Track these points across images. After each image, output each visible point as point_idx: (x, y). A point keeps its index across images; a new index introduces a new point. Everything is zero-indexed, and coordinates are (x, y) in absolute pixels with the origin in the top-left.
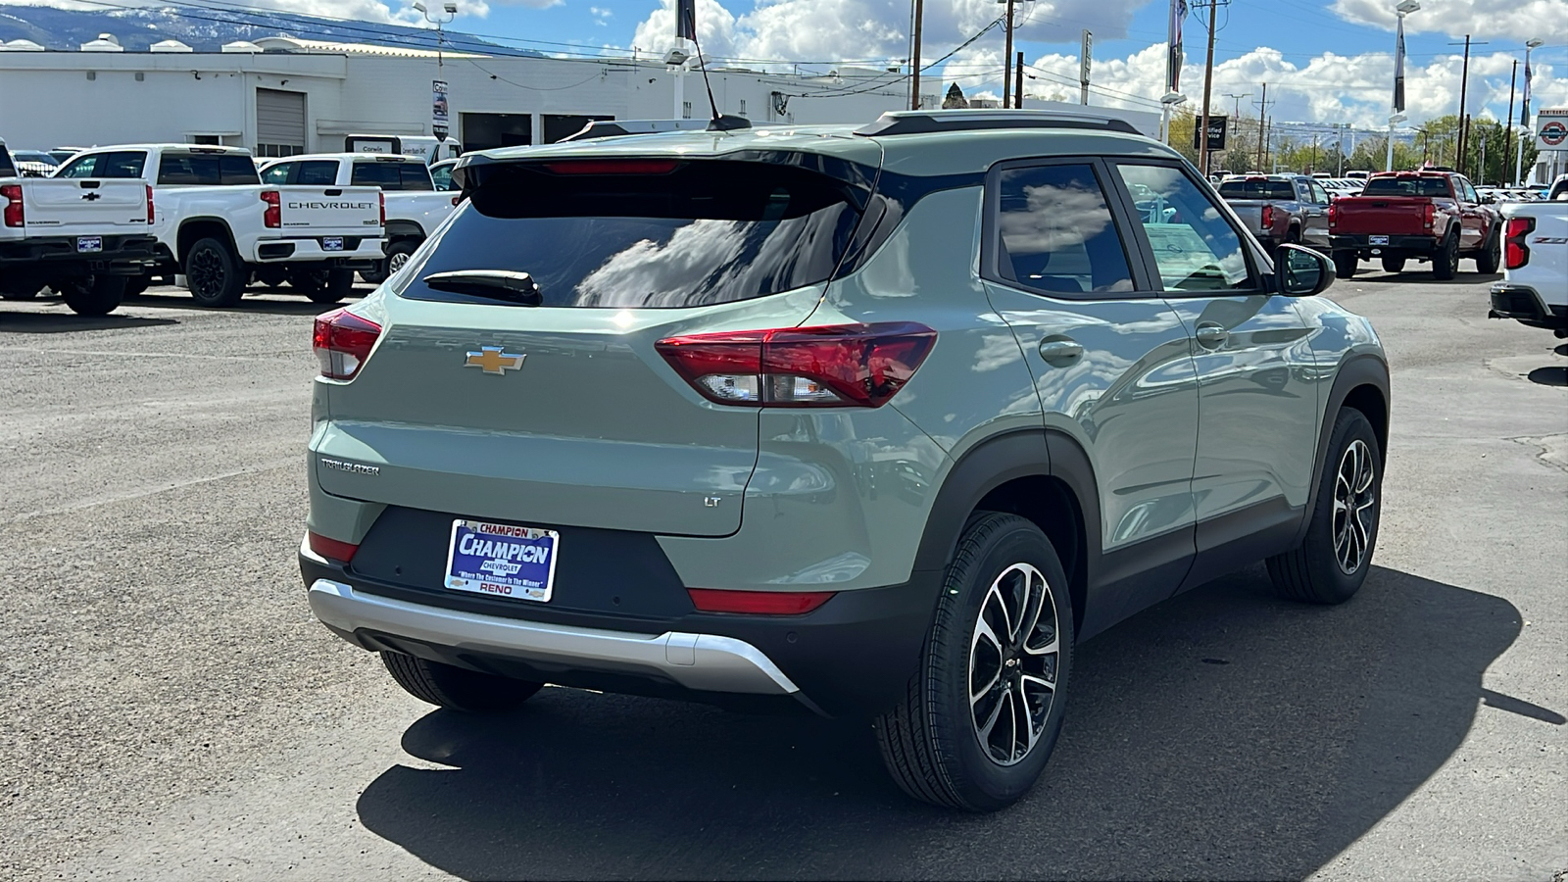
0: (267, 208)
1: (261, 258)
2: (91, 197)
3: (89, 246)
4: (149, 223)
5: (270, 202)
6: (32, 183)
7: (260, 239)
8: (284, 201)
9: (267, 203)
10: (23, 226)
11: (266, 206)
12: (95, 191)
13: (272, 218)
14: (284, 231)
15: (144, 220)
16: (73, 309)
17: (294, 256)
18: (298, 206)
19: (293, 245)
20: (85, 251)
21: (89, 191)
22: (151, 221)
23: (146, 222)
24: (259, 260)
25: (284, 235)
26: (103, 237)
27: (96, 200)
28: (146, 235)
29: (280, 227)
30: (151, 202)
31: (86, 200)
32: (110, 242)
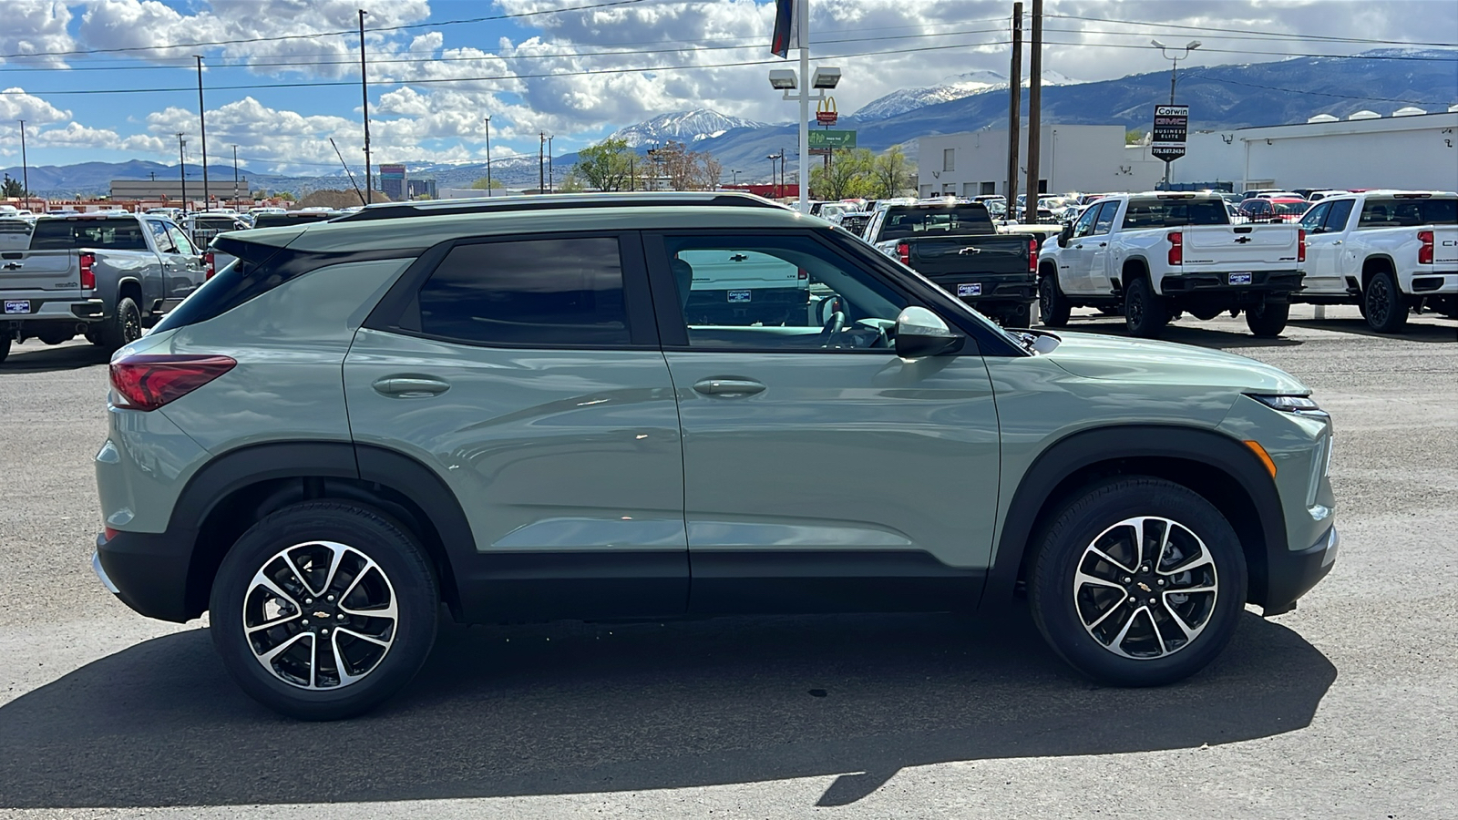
0: (1421, 246)
1: (1414, 290)
2: (1243, 240)
3: (1240, 280)
4: (1299, 261)
5: (1424, 241)
6: (1191, 230)
7: (1415, 274)
8: (1438, 240)
9: (1422, 242)
10: (1181, 264)
11: (1421, 244)
12: (1247, 236)
13: (1426, 255)
14: (1436, 266)
15: (1293, 259)
16: (1252, 330)
17: (1441, 289)
18: (1453, 243)
19: (1442, 279)
20: (1235, 284)
21: (1241, 236)
22: (1301, 259)
23: (1296, 260)
24: (1413, 292)
25: (1435, 270)
26: (1253, 272)
27: (1247, 243)
28: (1295, 270)
29: (1432, 263)
30: (1303, 244)
31: (1238, 243)
32: (1258, 276)
